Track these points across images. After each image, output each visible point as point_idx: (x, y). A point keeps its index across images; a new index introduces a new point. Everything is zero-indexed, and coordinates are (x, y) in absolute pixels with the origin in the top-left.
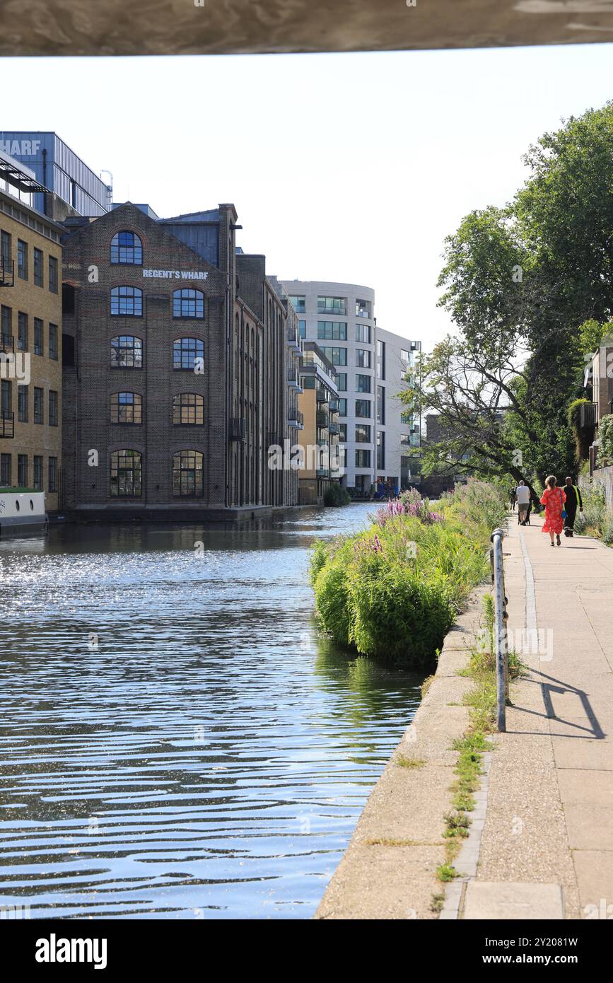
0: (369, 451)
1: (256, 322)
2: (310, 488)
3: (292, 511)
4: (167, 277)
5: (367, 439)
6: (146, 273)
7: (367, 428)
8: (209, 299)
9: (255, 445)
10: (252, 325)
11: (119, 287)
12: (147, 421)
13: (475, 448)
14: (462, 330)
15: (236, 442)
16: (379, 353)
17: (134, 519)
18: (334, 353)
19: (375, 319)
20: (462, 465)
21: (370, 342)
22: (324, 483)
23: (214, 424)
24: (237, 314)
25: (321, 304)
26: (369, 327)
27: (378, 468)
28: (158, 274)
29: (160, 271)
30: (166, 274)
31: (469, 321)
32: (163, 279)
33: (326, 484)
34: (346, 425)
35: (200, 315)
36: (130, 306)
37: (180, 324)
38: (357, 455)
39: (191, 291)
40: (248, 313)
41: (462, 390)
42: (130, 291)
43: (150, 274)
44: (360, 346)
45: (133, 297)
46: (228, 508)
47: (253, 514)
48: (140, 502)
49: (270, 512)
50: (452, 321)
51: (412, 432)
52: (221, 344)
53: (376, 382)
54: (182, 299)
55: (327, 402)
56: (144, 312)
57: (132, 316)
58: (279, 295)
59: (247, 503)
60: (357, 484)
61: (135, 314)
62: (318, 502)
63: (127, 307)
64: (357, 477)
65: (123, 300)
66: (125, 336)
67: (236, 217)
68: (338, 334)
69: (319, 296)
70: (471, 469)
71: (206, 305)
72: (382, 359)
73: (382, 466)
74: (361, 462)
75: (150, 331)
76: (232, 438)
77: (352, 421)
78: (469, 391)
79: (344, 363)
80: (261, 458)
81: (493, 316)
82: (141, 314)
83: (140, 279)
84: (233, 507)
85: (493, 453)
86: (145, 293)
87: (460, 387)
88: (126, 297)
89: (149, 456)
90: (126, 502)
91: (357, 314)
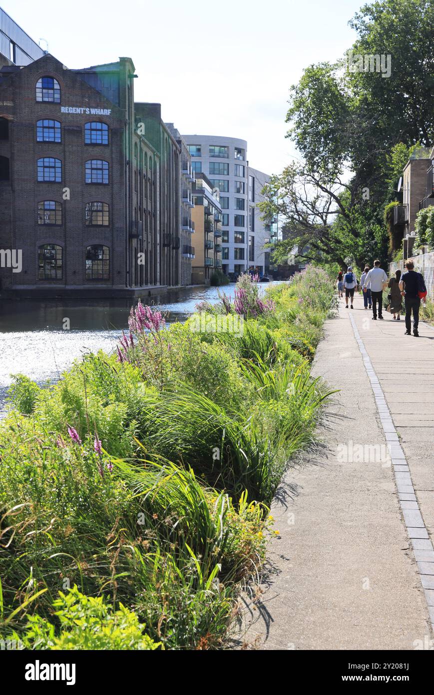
0: (244, 249)
1: (154, 152)
2: (201, 273)
3: (185, 289)
4: (79, 113)
5: (242, 241)
6: (64, 110)
7: (242, 233)
8: (112, 130)
9: (153, 242)
10: (150, 153)
11: (43, 120)
12: (65, 223)
13: (312, 244)
14: (303, 155)
15: (136, 240)
16: (250, 184)
17: (56, 297)
18: (220, 184)
19: (248, 162)
20: (303, 257)
21: (244, 176)
22: (210, 270)
23: (116, 225)
24: (136, 144)
25: (211, 151)
26: (244, 167)
27: (250, 260)
28: (73, 110)
29: (74, 108)
30: (79, 110)
31: (309, 148)
32: (76, 114)
33: (212, 270)
34: (228, 231)
35: (105, 142)
36: (52, 135)
37: (90, 149)
38: (236, 252)
39: (98, 123)
40: (145, 144)
41: (302, 202)
42: (51, 123)
43: (66, 110)
44: (237, 179)
45: (54, 128)
46: (129, 288)
47: (149, 292)
48: (62, 284)
49: (165, 291)
50: (296, 149)
51: (272, 236)
52: (121, 165)
53: (248, 204)
54: (92, 130)
55: (212, 214)
56: (62, 140)
57: (54, 143)
58: (175, 137)
59: (146, 284)
60: (235, 270)
61: (56, 141)
62: (206, 283)
63: (49, 136)
64: (236, 266)
65: (46, 130)
66: (48, 157)
67: (134, 69)
68: (223, 171)
69: (210, 146)
70: (309, 259)
71: (110, 135)
72: (252, 188)
73: (252, 259)
74: (238, 256)
75: (67, 154)
76: (131, 236)
77: (232, 228)
78: (308, 202)
79: (226, 190)
80: (158, 251)
81: (326, 144)
82: (60, 141)
83: (59, 114)
84: (134, 288)
85: (325, 248)
86: (63, 125)
87: (301, 200)
88: (49, 128)
89: (68, 249)
90: (50, 284)
91: (236, 157)
